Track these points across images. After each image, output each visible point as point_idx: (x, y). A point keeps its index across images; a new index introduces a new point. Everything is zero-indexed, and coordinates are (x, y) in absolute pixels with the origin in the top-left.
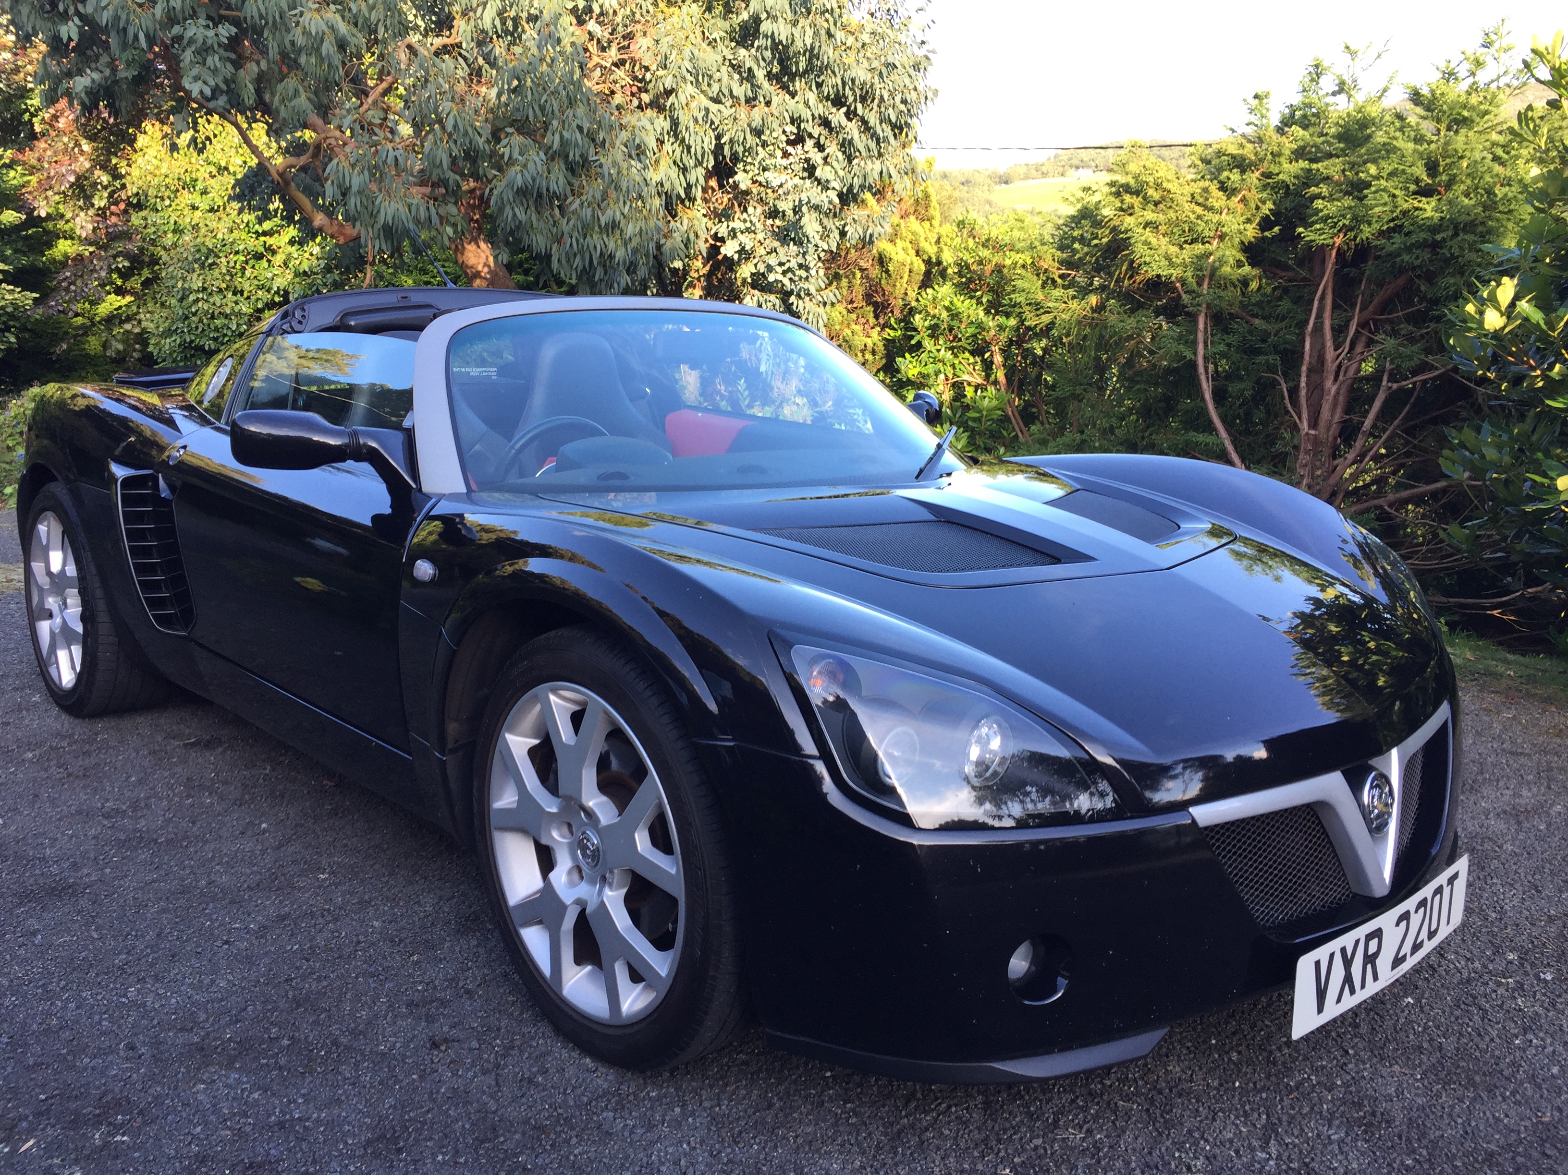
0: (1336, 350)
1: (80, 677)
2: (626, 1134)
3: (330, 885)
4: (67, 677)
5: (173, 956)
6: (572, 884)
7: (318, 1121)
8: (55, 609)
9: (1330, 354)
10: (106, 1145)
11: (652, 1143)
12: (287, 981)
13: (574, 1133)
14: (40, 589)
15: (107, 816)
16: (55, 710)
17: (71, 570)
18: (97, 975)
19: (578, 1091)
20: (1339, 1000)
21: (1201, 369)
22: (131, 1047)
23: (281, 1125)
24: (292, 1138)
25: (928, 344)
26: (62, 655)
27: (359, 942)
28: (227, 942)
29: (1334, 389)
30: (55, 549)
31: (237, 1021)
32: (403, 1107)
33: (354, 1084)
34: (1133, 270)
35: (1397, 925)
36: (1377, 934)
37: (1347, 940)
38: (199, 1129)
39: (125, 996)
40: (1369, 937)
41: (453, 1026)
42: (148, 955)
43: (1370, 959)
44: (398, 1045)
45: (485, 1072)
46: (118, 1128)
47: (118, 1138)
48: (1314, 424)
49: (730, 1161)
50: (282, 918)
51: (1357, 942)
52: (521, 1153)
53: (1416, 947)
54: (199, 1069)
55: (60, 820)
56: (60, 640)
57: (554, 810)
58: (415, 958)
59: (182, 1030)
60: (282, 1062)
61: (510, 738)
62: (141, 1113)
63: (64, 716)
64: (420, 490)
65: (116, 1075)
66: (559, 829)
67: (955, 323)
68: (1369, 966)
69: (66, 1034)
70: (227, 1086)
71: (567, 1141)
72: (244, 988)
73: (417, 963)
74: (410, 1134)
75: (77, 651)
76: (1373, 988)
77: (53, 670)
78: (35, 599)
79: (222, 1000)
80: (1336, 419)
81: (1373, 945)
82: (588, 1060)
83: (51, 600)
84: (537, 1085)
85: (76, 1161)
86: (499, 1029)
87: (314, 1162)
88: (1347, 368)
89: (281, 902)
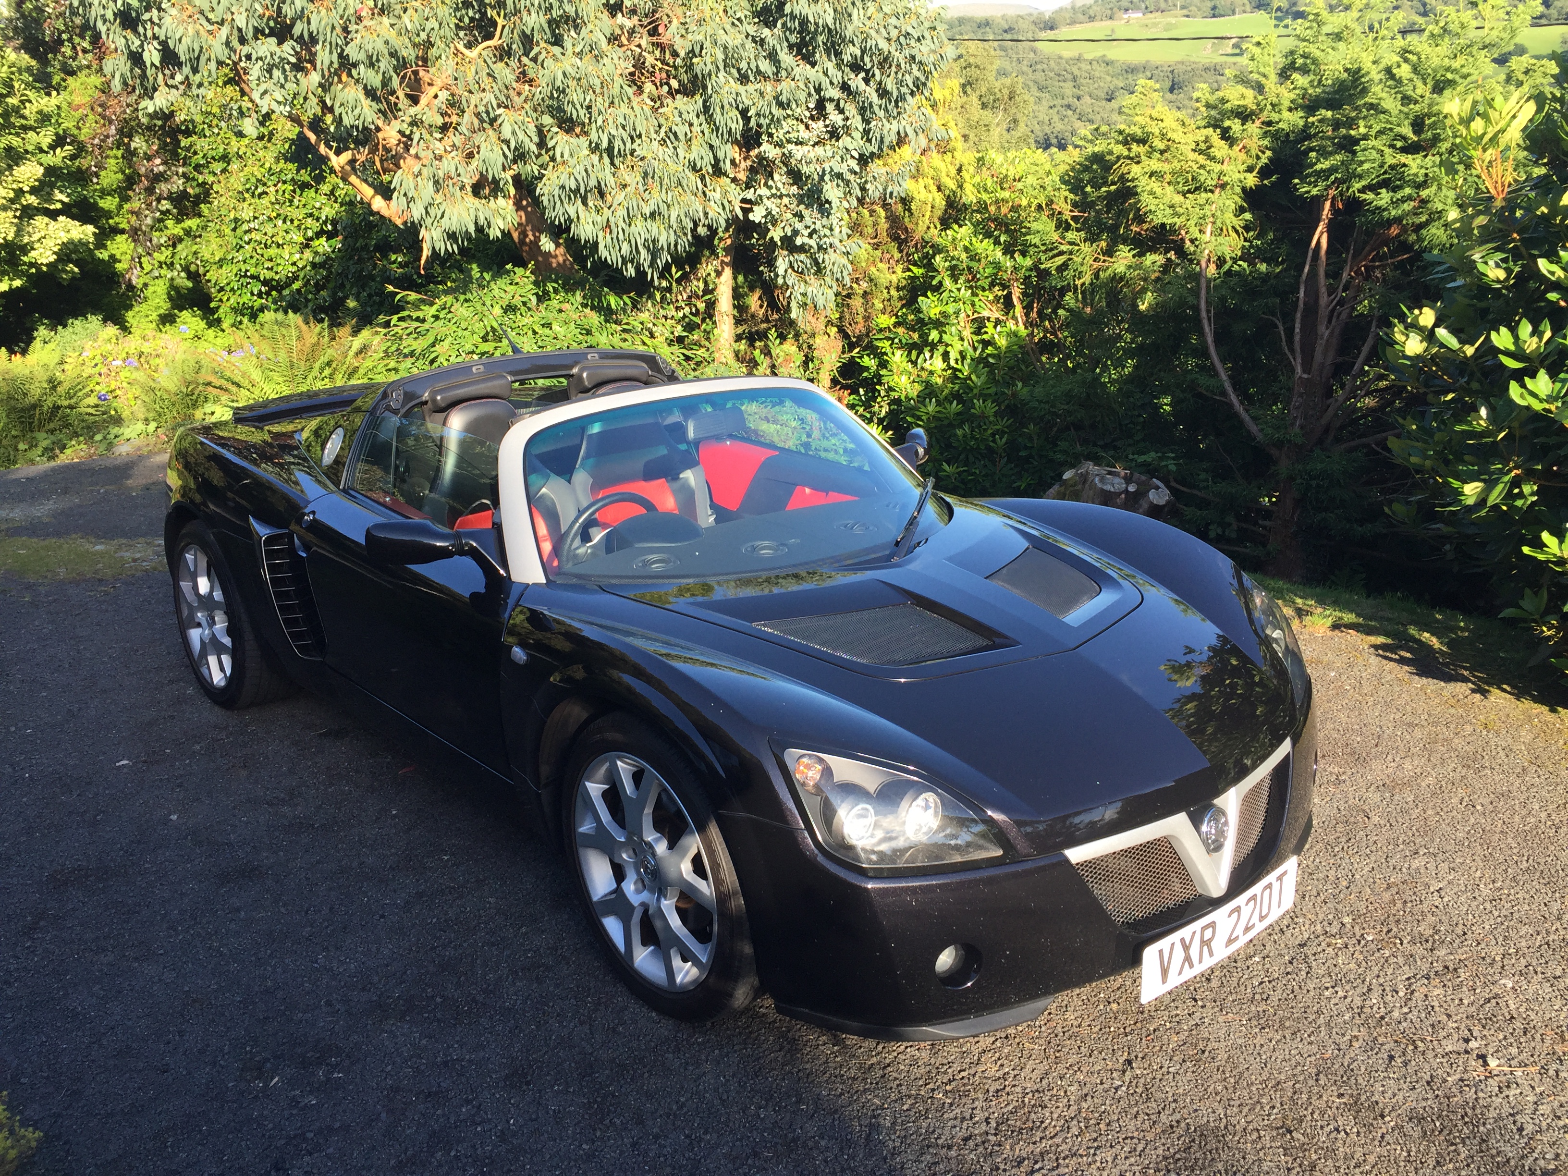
0: (1329, 295)
1: (230, 680)
2: (682, 1070)
3: (453, 865)
4: (218, 678)
5: (345, 928)
6: (638, 892)
7: (470, 1062)
8: (204, 622)
9: (1324, 299)
10: (328, 1080)
11: (699, 1077)
12: (431, 949)
13: (645, 1070)
14: (190, 606)
15: (270, 804)
16: (208, 704)
17: (218, 595)
18: (293, 945)
19: (648, 1038)
20: (1180, 973)
21: (1204, 314)
22: (329, 1004)
23: (445, 1063)
24: (454, 1074)
25: (948, 283)
26: (212, 660)
27: (480, 916)
28: (382, 916)
29: (1327, 333)
30: (202, 576)
31: (401, 983)
32: (528, 1051)
33: (491, 1033)
34: (1140, 219)
35: (1230, 916)
36: (1213, 925)
37: (1185, 932)
38: (389, 1068)
39: (316, 962)
40: (1204, 929)
41: (557, 986)
42: (327, 927)
43: (1206, 943)
44: (519, 1002)
45: (582, 1023)
46: (335, 1067)
47: (335, 1075)
48: (1306, 369)
49: (752, 1089)
50: (420, 895)
51: (1194, 933)
52: (611, 1084)
53: (1247, 929)
54: (381, 1021)
55: (234, 808)
56: (209, 648)
57: (623, 840)
58: (524, 930)
59: (363, 989)
60: (439, 1015)
61: (588, 785)
62: (348, 1056)
63: (216, 708)
64: (510, 578)
65: (323, 1027)
66: (626, 852)
67: (973, 264)
68: (1205, 948)
69: (280, 994)
70: (403, 1035)
71: (642, 1075)
72: (401, 955)
73: (526, 933)
74: (534, 1071)
75: (226, 660)
76: (1209, 962)
77: (204, 670)
78: (185, 612)
79: (387, 966)
80: (1329, 361)
81: (1208, 934)
82: (654, 1014)
83: (199, 615)
84: (619, 1034)
85: (311, 1092)
86: (589, 989)
87: (472, 1092)
88: (1339, 314)
89: (418, 881)
